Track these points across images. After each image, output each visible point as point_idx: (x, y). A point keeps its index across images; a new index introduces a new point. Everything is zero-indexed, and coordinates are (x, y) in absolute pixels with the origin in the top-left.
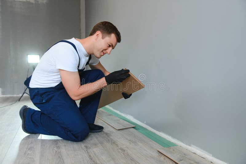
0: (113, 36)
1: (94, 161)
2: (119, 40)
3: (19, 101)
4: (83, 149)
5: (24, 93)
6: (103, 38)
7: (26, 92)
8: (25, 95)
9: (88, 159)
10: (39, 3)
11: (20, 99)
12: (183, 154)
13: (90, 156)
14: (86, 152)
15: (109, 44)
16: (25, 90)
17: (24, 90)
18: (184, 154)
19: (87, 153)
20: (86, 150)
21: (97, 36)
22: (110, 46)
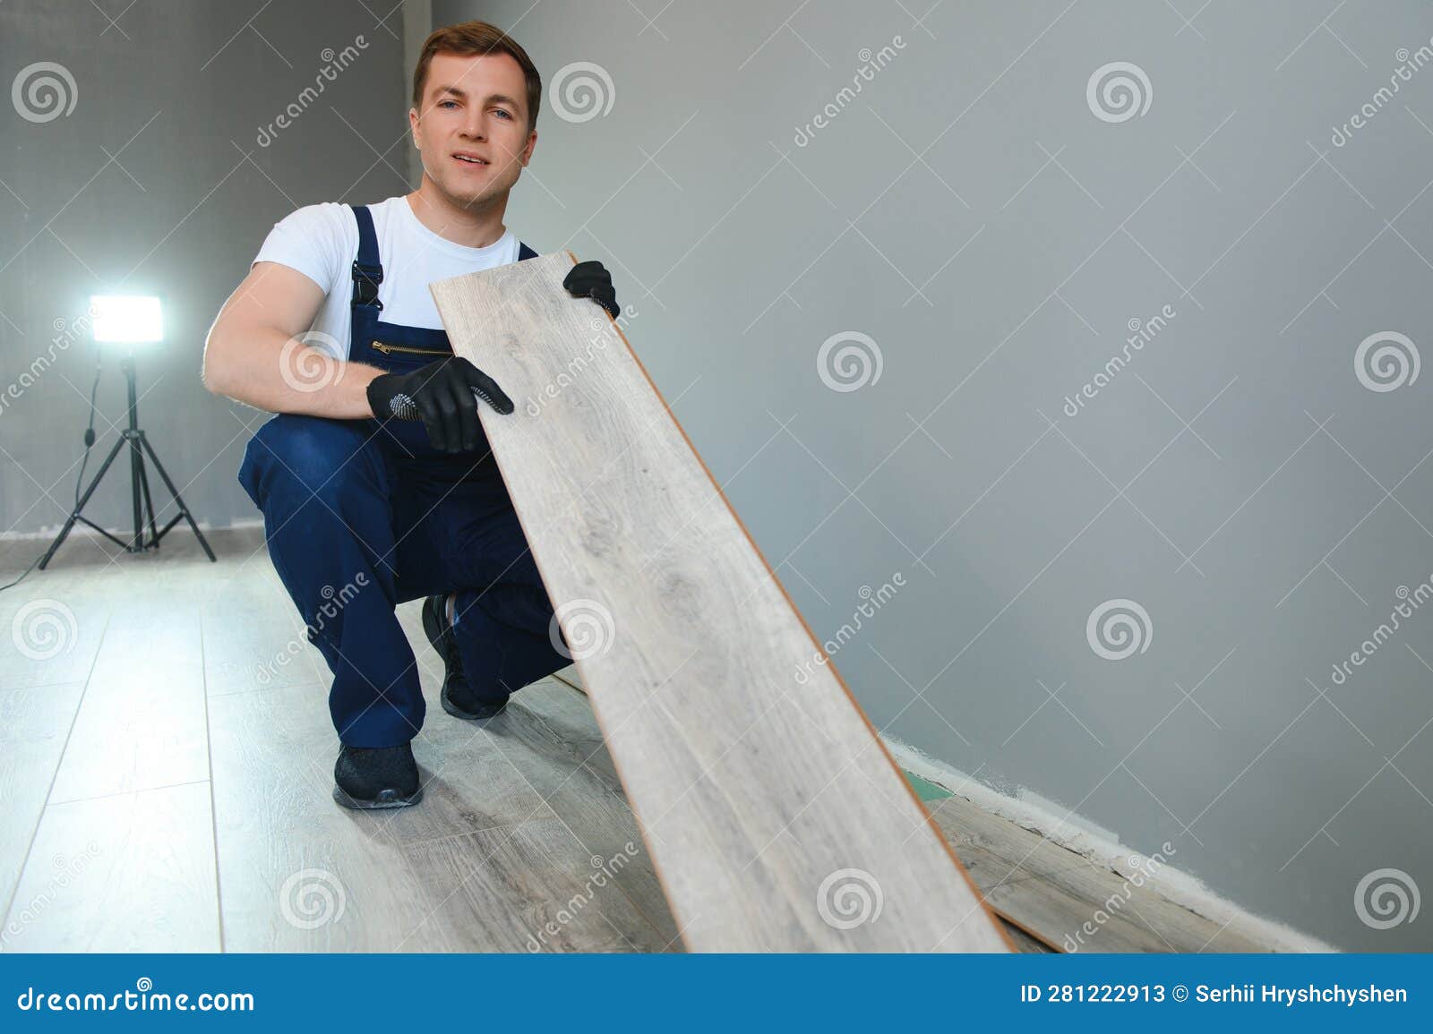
1: (518, 889)
3: (43, 567)
4: (455, 830)
5: (70, 524)
7: (84, 513)
8: (79, 530)
9: (485, 876)
11: (50, 554)
12: (976, 838)
13: (494, 863)
14: (473, 841)
16: (80, 506)
17: (74, 506)
18: (982, 838)
19: (478, 850)
20: (468, 834)
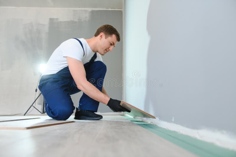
0: (114, 36)
2: (118, 39)
6: (106, 38)
10: (82, 21)
15: (111, 42)
21: (101, 37)
22: (111, 44)
